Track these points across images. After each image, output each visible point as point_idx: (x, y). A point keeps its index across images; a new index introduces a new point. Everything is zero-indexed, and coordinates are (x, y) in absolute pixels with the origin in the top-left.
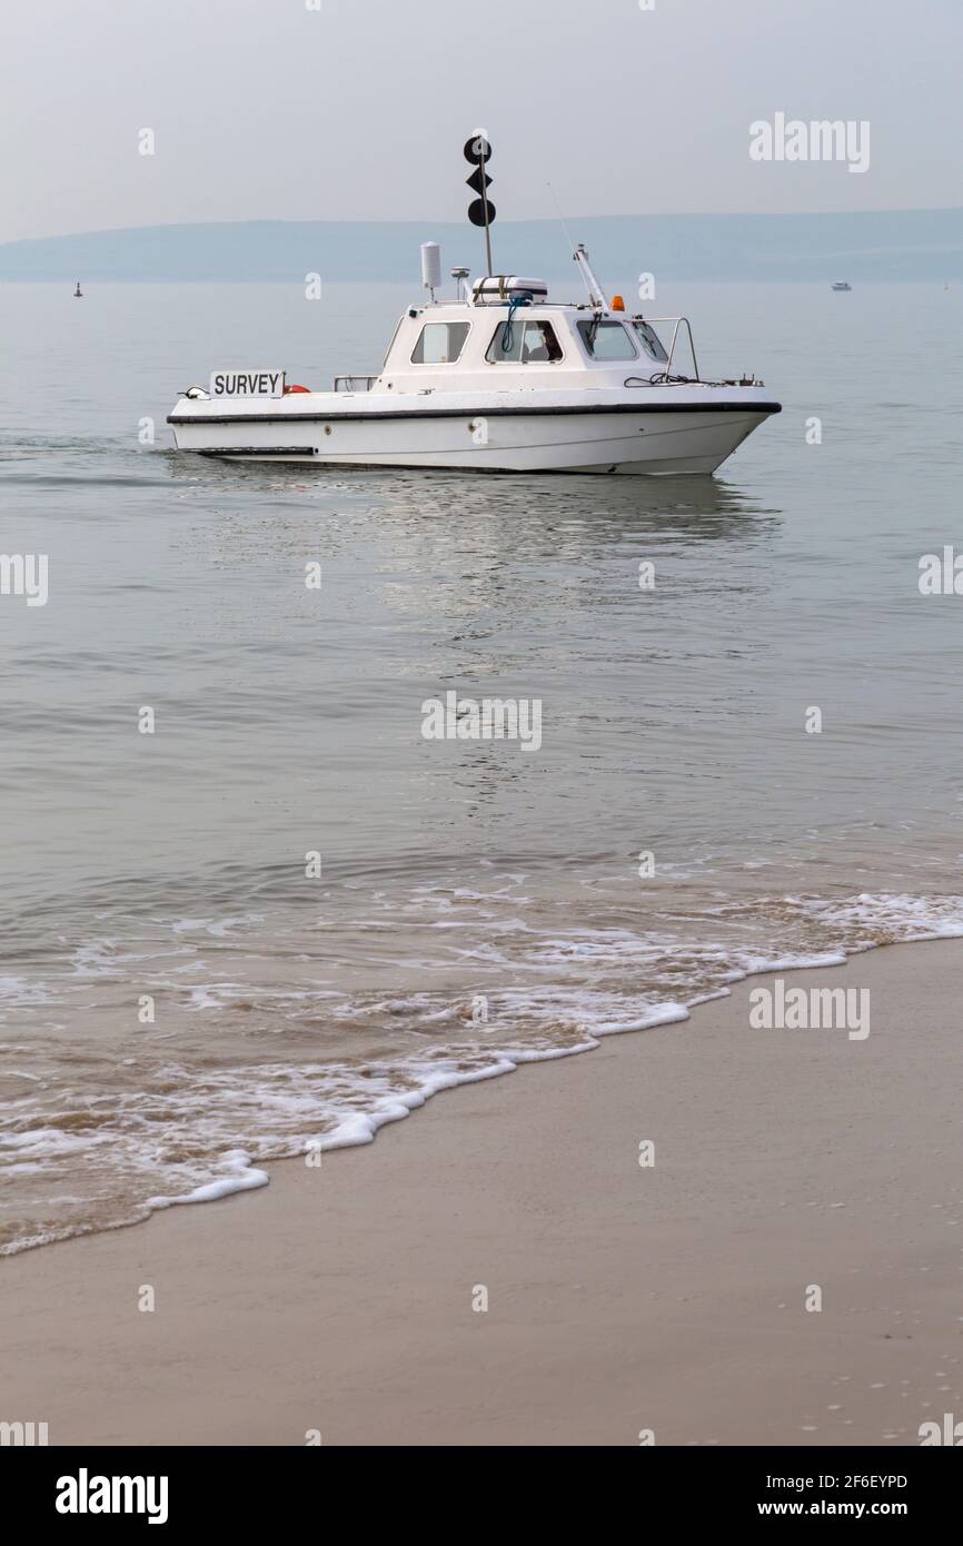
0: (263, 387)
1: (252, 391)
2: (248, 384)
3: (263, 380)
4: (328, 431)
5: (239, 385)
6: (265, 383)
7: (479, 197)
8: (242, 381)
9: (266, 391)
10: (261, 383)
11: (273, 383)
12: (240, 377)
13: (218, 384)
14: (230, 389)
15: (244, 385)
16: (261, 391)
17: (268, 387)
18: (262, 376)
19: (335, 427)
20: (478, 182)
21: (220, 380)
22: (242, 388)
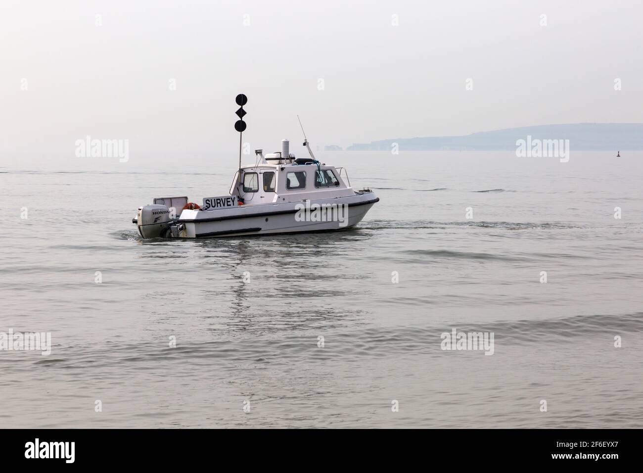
0: (229, 203)
1: (224, 206)
2: (221, 203)
3: (228, 200)
4: (267, 220)
5: (217, 203)
6: (229, 202)
8: (219, 201)
9: (230, 205)
10: (227, 202)
11: (233, 201)
12: (217, 200)
13: (207, 203)
14: (213, 205)
15: (220, 203)
16: (228, 205)
17: (231, 203)
18: (227, 199)
19: (270, 218)
21: (208, 202)
22: (219, 205)
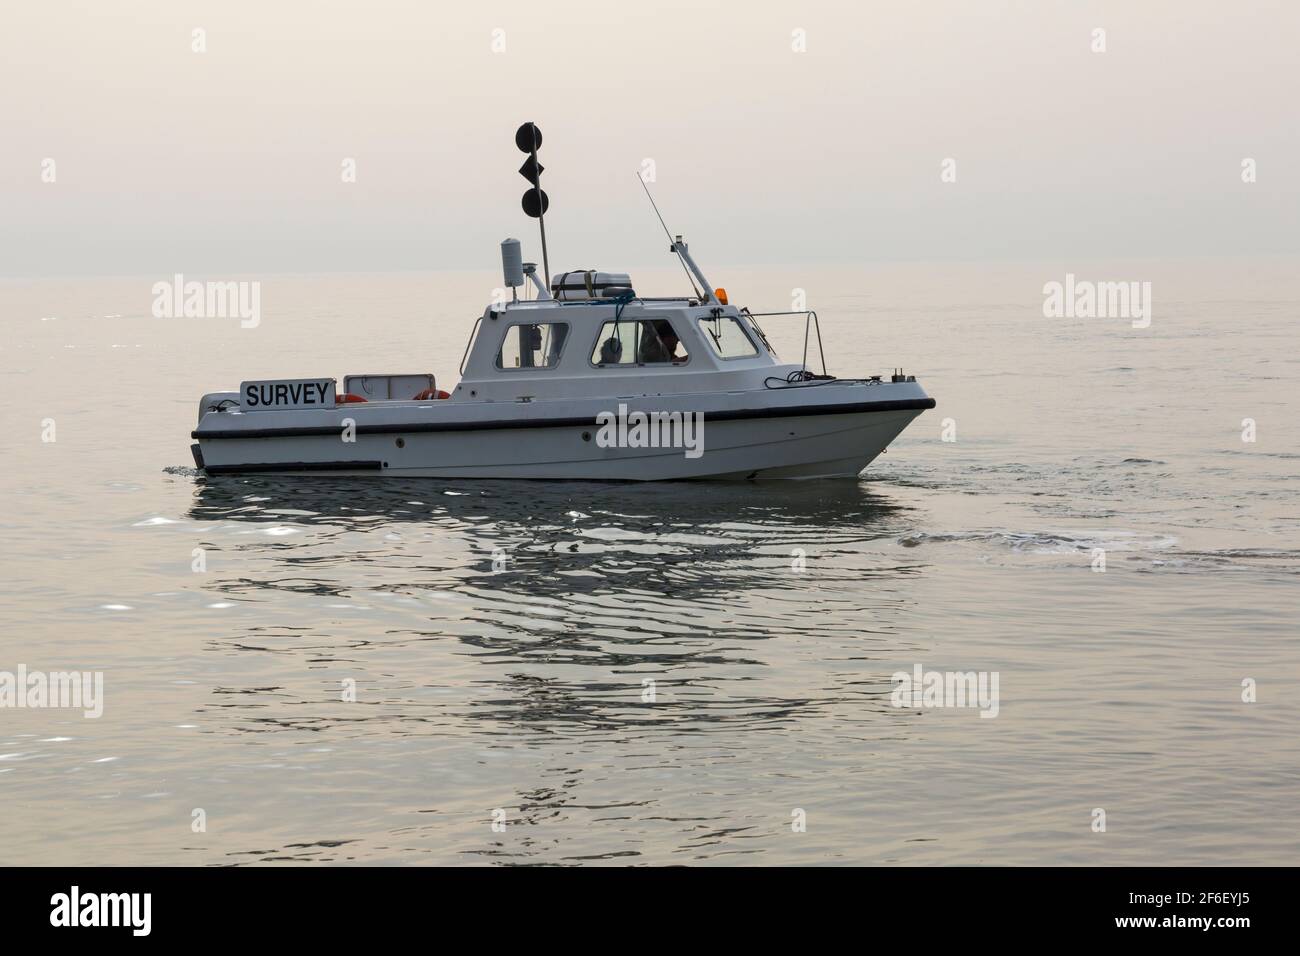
0: (309, 397)
1: (295, 401)
2: (289, 394)
3: (309, 389)
4: (400, 443)
5: (278, 395)
6: (312, 393)
7: (533, 186)
8: (282, 391)
9: (313, 401)
10: (306, 393)
11: (322, 393)
12: (278, 387)
13: (250, 394)
14: (267, 399)
15: (284, 395)
16: (306, 401)
17: (317, 396)
18: (306, 386)
19: (409, 440)
20: (531, 170)
21: (252, 391)
22: (282, 399)
